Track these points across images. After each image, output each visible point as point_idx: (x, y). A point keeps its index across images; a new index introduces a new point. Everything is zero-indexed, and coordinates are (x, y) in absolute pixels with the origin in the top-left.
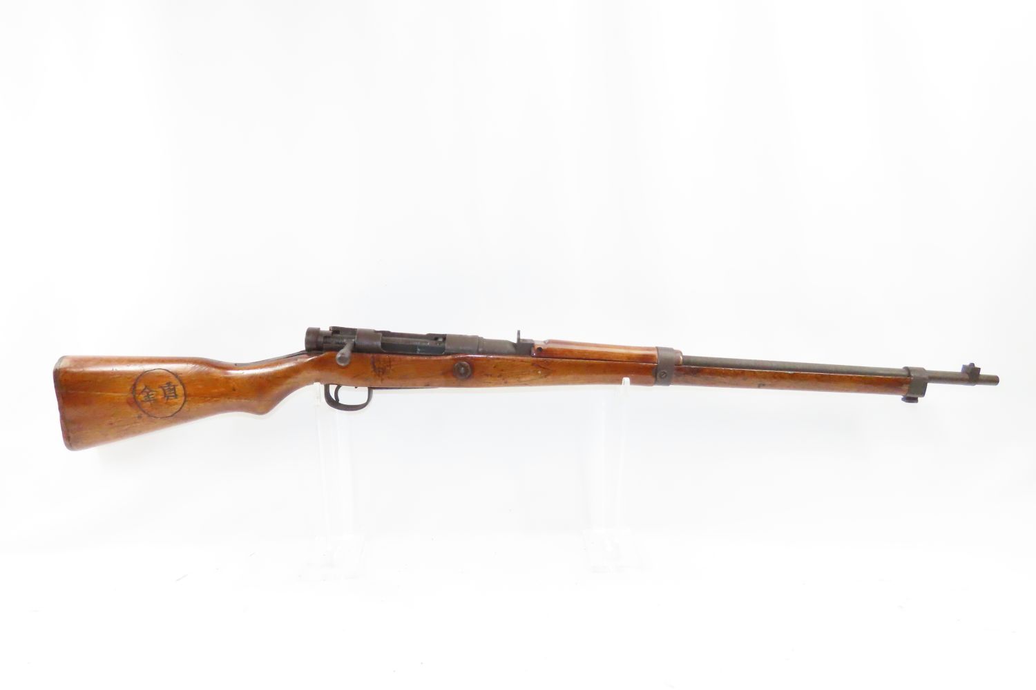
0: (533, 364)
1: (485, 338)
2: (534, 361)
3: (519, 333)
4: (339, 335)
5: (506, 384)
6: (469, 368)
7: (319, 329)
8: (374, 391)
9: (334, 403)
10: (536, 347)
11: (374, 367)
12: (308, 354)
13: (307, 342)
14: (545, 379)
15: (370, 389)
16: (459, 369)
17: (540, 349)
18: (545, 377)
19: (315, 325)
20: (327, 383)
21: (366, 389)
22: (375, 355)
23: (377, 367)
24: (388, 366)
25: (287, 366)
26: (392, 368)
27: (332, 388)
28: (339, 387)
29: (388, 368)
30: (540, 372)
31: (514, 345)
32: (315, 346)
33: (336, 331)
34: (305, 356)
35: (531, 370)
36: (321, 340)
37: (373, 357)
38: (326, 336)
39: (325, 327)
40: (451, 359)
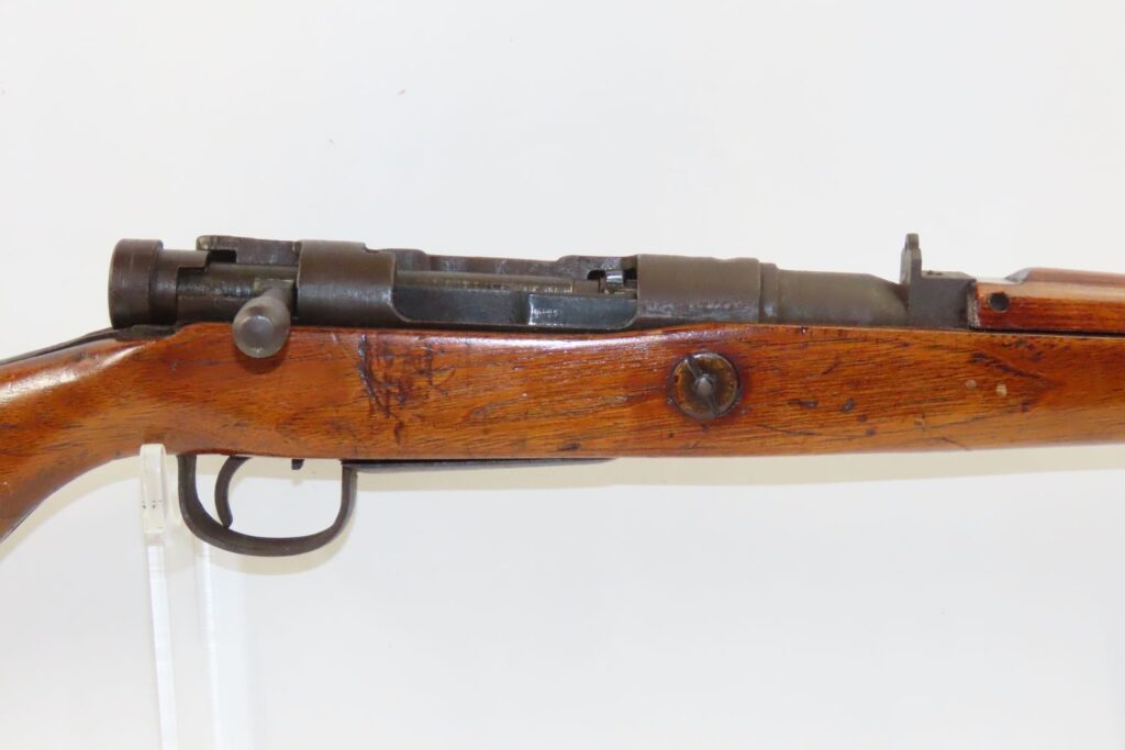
0: (977, 358)
1: (783, 265)
2: (978, 342)
3: (912, 243)
4: (233, 267)
5: (872, 440)
6: (728, 376)
7: (160, 244)
8: (363, 477)
9: (214, 529)
10: (983, 293)
11: (369, 375)
12: (119, 338)
13: (116, 297)
14: (1018, 418)
15: (351, 467)
16: (690, 379)
17: (999, 298)
18: (1025, 406)
19: (141, 233)
20: (190, 447)
21: (336, 466)
22: (373, 336)
23: (379, 375)
24: (421, 372)
25: (43, 382)
26: (438, 379)
27: (208, 470)
28: (235, 461)
29: (421, 382)
30: (1002, 390)
31: (898, 291)
32: (143, 305)
33: (221, 253)
34: (112, 342)
35: (972, 383)
36: (167, 286)
37: (366, 345)
38: (185, 269)
39: (181, 240)
40: (654, 348)
